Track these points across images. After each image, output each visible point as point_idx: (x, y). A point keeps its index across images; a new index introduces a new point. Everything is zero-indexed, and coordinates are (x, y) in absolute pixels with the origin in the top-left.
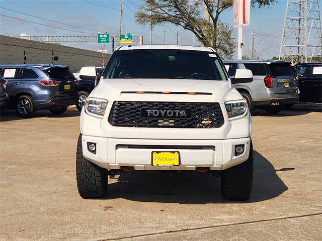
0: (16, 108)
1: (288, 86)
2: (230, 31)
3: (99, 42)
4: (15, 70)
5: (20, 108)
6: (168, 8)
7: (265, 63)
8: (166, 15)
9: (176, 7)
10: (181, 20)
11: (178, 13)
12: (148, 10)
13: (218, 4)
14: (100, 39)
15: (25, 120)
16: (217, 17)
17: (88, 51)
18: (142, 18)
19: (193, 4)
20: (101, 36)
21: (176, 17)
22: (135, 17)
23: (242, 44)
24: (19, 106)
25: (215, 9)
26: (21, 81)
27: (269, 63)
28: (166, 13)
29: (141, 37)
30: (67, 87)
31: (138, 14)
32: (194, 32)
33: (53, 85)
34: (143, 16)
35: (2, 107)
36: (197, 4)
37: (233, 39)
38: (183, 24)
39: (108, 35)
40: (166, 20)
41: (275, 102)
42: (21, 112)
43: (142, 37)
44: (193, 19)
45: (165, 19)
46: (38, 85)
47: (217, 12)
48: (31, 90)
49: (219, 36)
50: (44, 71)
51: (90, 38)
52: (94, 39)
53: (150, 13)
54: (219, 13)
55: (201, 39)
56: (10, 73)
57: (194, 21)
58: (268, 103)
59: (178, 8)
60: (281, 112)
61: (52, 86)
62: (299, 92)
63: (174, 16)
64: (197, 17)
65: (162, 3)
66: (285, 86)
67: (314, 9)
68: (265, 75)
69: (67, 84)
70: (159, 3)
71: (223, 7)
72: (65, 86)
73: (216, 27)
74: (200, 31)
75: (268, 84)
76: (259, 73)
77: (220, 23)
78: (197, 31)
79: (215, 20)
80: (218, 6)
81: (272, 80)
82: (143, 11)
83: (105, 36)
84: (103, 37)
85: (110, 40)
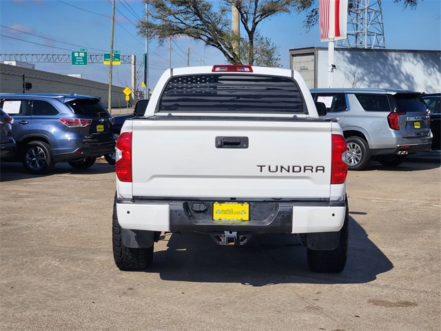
0: (24, 160)
1: (418, 127)
2: (273, 49)
3: (73, 63)
4: (20, 102)
5: (30, 161)
6: (184, 16)
7: (388, 93)
8: (182, 26)
9: (197, 13)
10: (203, 33)
11: (199, 22)
12: (157, 18)
13: (256, 10)
14: (74, 59)
15: (42, 178)
16: (254, 29)
17: (60, 75)
18: (147, 29)
19: (219, 9)
20: (76, 55)
21: (196, 28)
22: (138, 27)
23: (334, 66)
24: (27, 156)
25: (251, 18)
26: (31, 118)
27: (394, 93)
28: (182, 23)
29: (133, 56)
30: (100, 128)
31: (142, 22)
32: (221, 49)
33: (81, 125)
34: (149, 25)
35: (3, 159)
36: (223, 11)
37: (277, 59)
38: (205, 38)
39: (86, 53)
40: (181, 33)
41: (402, 150)
42: (31, 167)
43: (135, 56)
44: (220, 32)
45: (181, 31)
46: (57, 125)
47: (254, 21)
48: (46, 132)
49: (257, 56)
50: (67, 104)
51: (61, 57)
52: (65, 59)
53: (158, 22)
54: (257, 23)
55: (232, 59)
56: (12, 108)
57: (222, 35)
58: (393, 151)
59: (199, 16)
60: (403, 165)
61: (80, 127)
62: (432, 136)
63: (193, 27)
64: (225, 29)
65: (174, 8)
66: (416, 127)
67: (376, 20)
68: (389, 111)
69: (100, 123)
70: (172, 9)
71: (262, 15)
72: (98, 127)
73: (252, 42)
74: (230, 49)
75: (392, 123)
76: (379, 107)
77: (259, 38)
78: (227, 48)
79: (251, 34)
80: (255, 14)
81: (399, 118)
82: (150, 20)
83: (82, 54)
84: (79, 56)
85: (89, 61)
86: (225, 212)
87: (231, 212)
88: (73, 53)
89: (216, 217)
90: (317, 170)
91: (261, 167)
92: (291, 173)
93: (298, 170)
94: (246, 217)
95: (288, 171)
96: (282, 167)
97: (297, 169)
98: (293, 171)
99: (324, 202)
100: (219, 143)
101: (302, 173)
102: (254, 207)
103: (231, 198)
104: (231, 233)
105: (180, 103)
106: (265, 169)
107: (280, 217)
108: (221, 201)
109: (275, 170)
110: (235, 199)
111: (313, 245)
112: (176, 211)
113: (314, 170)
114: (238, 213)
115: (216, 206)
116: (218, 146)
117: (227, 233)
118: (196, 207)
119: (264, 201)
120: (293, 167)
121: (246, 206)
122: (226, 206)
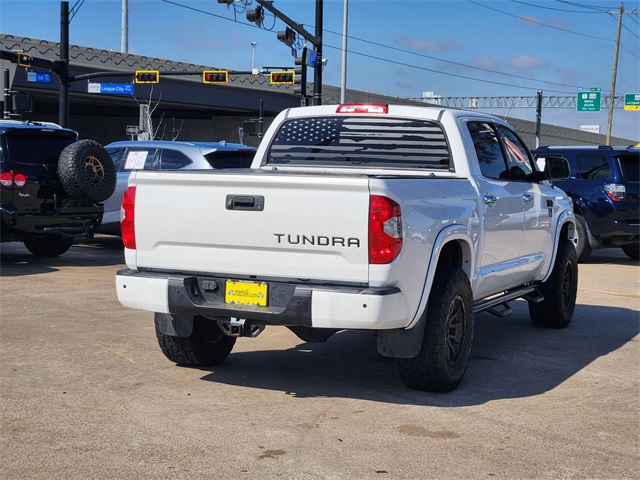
3: (580, 109)
20: (584, 96)
39: (598, 95)
51: (561, 100)
52: (568, 103)
83: (593, 96)
84: (588, 99)
85: (603, 105)
86: (239, 293)
87: (246, 294)
88: (580, 94)
89: (229, 298)
90: (349, 244)
91: (279, 236)
92: (316, 246)
93: (325, 242)
94: (263, 302)
95: (313, 243)
96: (304, 238)
97: (323, 241)
98: (319, 244)
99: (360, 287)
100: (230, 203)
101: (330, 247)
102: (274, 288)
103: (252, 276)
104: (238, 320)
105: (293, 154)
106: (284, 239)
107: (294, 304)
108: (236, 278)
109: (296, 241)
110: (255, 277)
111: (385, 349)
112: (175, 288)
113: (346, 243)
114: (254, 295)
115: (230, 285)
116: (230, 207)
117: (233, 320)
118: (205, 284)
119: (291, 282)
120: (319, 238)
121: (263, 288)
122: (241, 286)
